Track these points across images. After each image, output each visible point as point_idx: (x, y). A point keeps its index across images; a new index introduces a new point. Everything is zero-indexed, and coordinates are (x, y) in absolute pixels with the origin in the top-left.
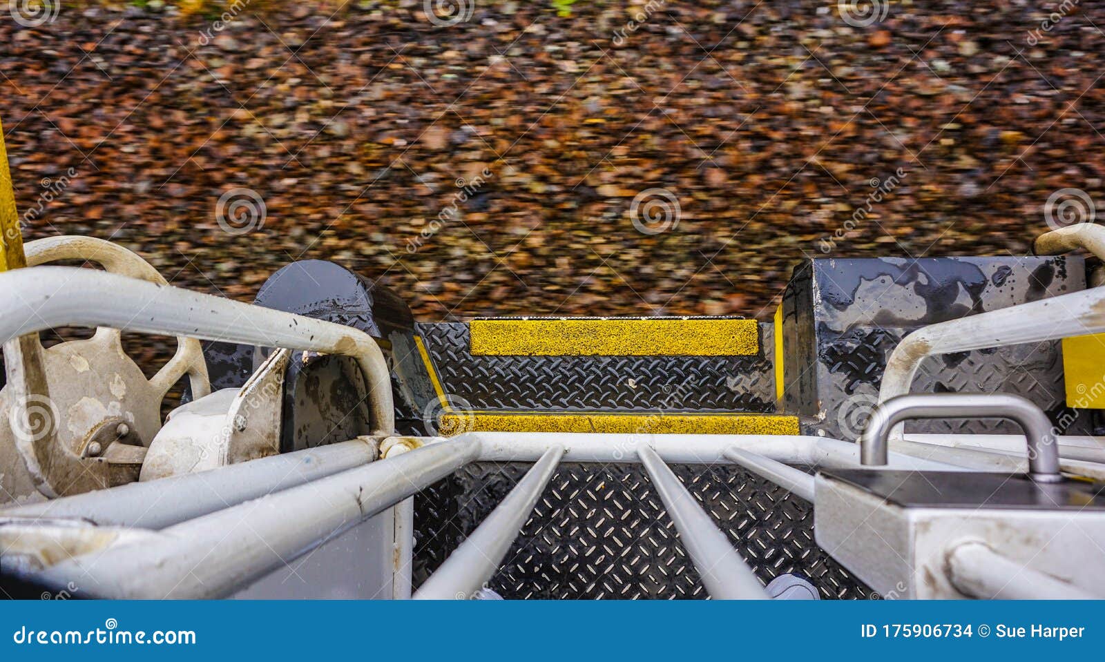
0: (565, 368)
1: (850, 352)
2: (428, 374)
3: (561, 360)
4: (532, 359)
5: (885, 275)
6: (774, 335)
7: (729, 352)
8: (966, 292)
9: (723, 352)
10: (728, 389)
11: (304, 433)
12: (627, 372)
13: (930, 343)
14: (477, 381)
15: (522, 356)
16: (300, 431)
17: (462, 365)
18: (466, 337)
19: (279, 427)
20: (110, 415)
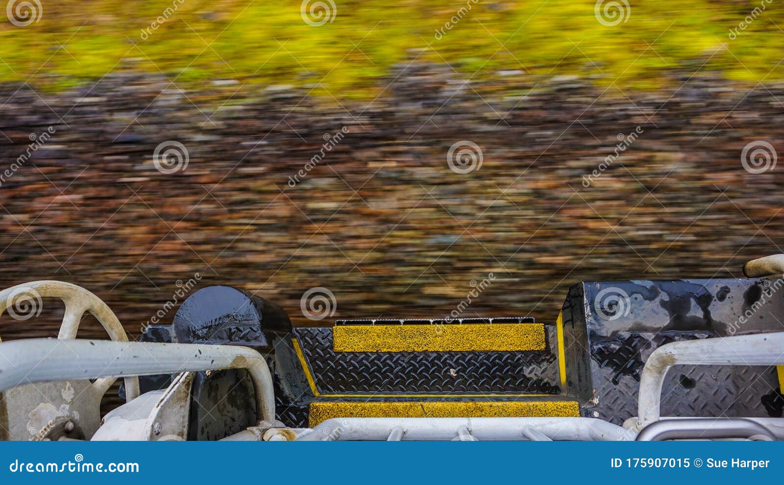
0: (403, 361)
1: (614, 352)
2: (301, 367)
3: (400, 355)
4: (379, 355)
5: (638, 293)
6: (557, 335)
7: (524, 348)
8: (698, 306)
9: (519, 348)
10: (524, 376)
11: (206, 430)
12: (449, 364)
13: (676, 357)
14: (339, 371)
15: (371, 352)
16: (203, 429)
17: (327, 359)
18: (329, 338)
19: (186, 427)
20: (60, 415)
